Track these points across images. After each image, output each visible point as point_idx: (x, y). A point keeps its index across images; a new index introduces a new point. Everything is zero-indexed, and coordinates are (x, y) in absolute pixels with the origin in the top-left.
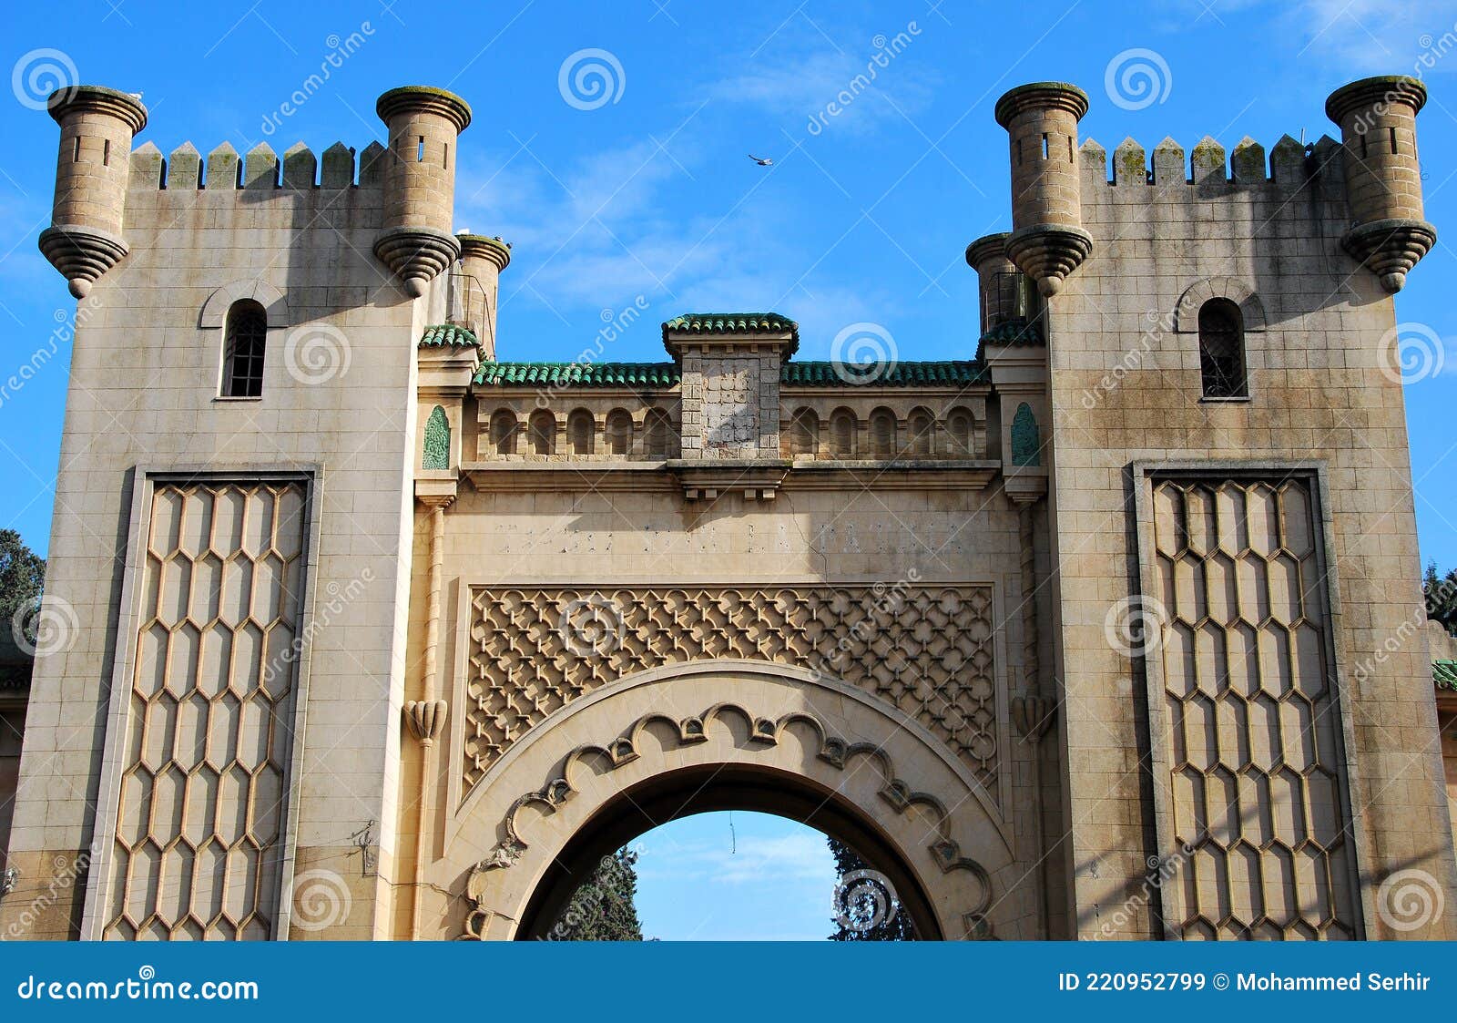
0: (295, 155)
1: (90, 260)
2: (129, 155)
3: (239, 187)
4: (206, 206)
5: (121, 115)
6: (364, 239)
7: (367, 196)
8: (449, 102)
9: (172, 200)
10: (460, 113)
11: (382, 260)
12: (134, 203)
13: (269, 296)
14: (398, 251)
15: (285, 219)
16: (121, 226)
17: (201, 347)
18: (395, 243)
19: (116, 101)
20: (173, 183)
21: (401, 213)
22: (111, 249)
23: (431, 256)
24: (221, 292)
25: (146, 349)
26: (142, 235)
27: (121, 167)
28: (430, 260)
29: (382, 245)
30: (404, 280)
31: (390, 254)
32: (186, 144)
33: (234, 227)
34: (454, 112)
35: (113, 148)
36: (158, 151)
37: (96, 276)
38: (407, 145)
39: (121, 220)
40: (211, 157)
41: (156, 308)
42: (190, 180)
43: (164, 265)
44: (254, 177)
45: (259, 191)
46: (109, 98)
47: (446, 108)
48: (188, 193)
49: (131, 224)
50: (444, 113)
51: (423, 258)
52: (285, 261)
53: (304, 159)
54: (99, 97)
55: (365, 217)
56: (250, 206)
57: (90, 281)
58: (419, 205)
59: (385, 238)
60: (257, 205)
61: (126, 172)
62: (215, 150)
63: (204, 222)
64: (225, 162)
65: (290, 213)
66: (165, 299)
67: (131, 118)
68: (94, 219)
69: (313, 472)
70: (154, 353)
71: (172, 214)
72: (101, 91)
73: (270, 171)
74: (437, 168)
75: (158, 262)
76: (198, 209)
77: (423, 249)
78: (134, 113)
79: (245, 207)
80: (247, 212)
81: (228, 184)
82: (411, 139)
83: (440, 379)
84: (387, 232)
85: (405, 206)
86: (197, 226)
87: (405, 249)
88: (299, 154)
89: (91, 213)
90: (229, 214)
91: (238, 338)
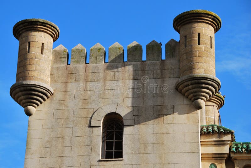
0: (133, 47)
1: (36, 97)
2: (52, 50)
3: (105, 63)
4: (90, 71)
5: (49, 32)
6: (170, 83)
7: (172, 63)
8: (212, 17)
9: (73, 69)
10: (217, 22)
11: (180, 92)
12: (55, 72)
13: (124, 111)
14: (190, 87)
15: (130, 75)
16: (49, 82)
17: (91, 136)
18: (190, 82)
19: (47, 25)
20: (73, 62)
21: (191, 68)
22: (46, 92)
23: (207, 88)
24: (100, 110)
25: (63, 138)
26: (60, 86)
27: (49, 55)
28: (207, 91)
29: (182, 84)
30: (193, 101)
31: (186, 88)
32: (78, 45)
33: (105, 80)
34: (214, 22)
35: (45, 47)
36: (66, 49)
37: (38, 105)
38: (192, 37)
39: (49, 79)
40: (92, 50)
41: (68, 118)
42: (82, 60)
43: (71, 99)
44: (113, 57)
45: (116, 64)
46: (44, 24)
47: (211, 20)
48: (81, 67)
49: (54, 81)
50: (209, 22)
51: (204, 90)
52: (130, 95)
53: (137, 50)
54: (39, 23)
55: (170, 73)
56: (112, 71)
57: (35, 107)
58: (200, 65)
59: (184, 81)
60: (115, 70)
61: (51, 58)
62: (93, 47)
63: (90, 78)
64: (99, 51)
65: (131, 73)
66: (72, 115)
67: (53, 33)
68: (38, 78)
70: (68, 140)
71: (74, 75)
72: (40, 21)
73: (121, 54)
74: (208, 48)
75: (68, 98)
76: (86, 73)
77: (204, 85)
78: (54, 31)
79: (110, 71)
80: (111, 73)
81: (100, 61)
82: (194, 35)
83: (213, 150)
84: (184, 78)
85: (193, 65)
86: (86, 79)
87: (194, 85)
88: (135, 46)
89: (36, 75)
90: (102, 75)
91: (107, 132)
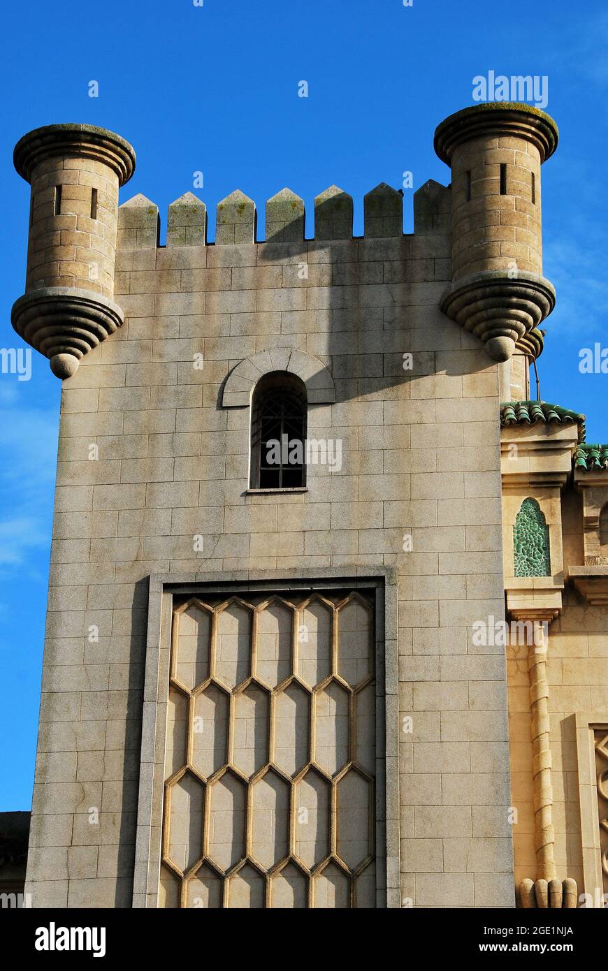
0: (329, 200)
1: (80, 330)
2: (117, 209)
3: (256, 242)
4: (219, 264)
5: (109, 160)
6: (428, 294)
7: (431, 243)
8: (537, 121)
9: (175, 259)
10: (548, 136)
11: (454, 319)
12: (127, 265)
13: (308, 368)
14: (481, 303)
15: (322, 275)
16: (112, 292)
17: (223, 430)
18: (479, 292)
19: (104, 141)
20: (174, 240)
21: (483, 255)
22: (105, 316)
23: (524, 308)
24: (246, 364)
25: (153, 435)
26: (139, 302)
27: (108, 223)
28: (522, 314)
29: (458, 296)
30: (485, 342)
31: (467, 307)
32: (186, 195)
33: (257, 287)
34: (541, 134)
35: (101, 199)
36: (154, 205)
37: (84, 351)
38: (485, 175)
39: (113, 283)
40: (221, 208)
41: (162, 386)
42: (196, 235)
43: (170, 335)
44: (277, 228)
45: (286, 244)
46: (97, 138)
47: (533, 129)
48: (194, 252)
49: (124, 288)
50: (530, 135)
51: (514, 311)
52: (324, 325)
53: (341, 205)
54: (83, 136)
55: (426, 268)
56: (276, 263)
57: (78, 357)
58: (507, 246)
59: (464, 288)
60: (285, 261)
61: (115, 229)
62: (225, 199)
63: (218, 282)
64: (240, 212)
65: (327, 269)
66: (174, 377)
67: (120, 164)
68: (84, 281)
69: (383, 577)
70: (164, 440)
71: (177, 275)
72: (87, 129)
73: (298, 220)
74: (525, 202)
75: (161, 331)
76: (209, 268)
77: (514, 300)
78: (123, 157)
79: (270, 263)
80: (272, 270)
81: (243, 239)
82: (489, 168)
83: (532, 464)
84: (466, 280)
85: (489, 248)
86: (208, 288)
87: (490, 300)
88: (334, 199)
89: (79, 273)
90: (249, 273)
91: (264, 421)
